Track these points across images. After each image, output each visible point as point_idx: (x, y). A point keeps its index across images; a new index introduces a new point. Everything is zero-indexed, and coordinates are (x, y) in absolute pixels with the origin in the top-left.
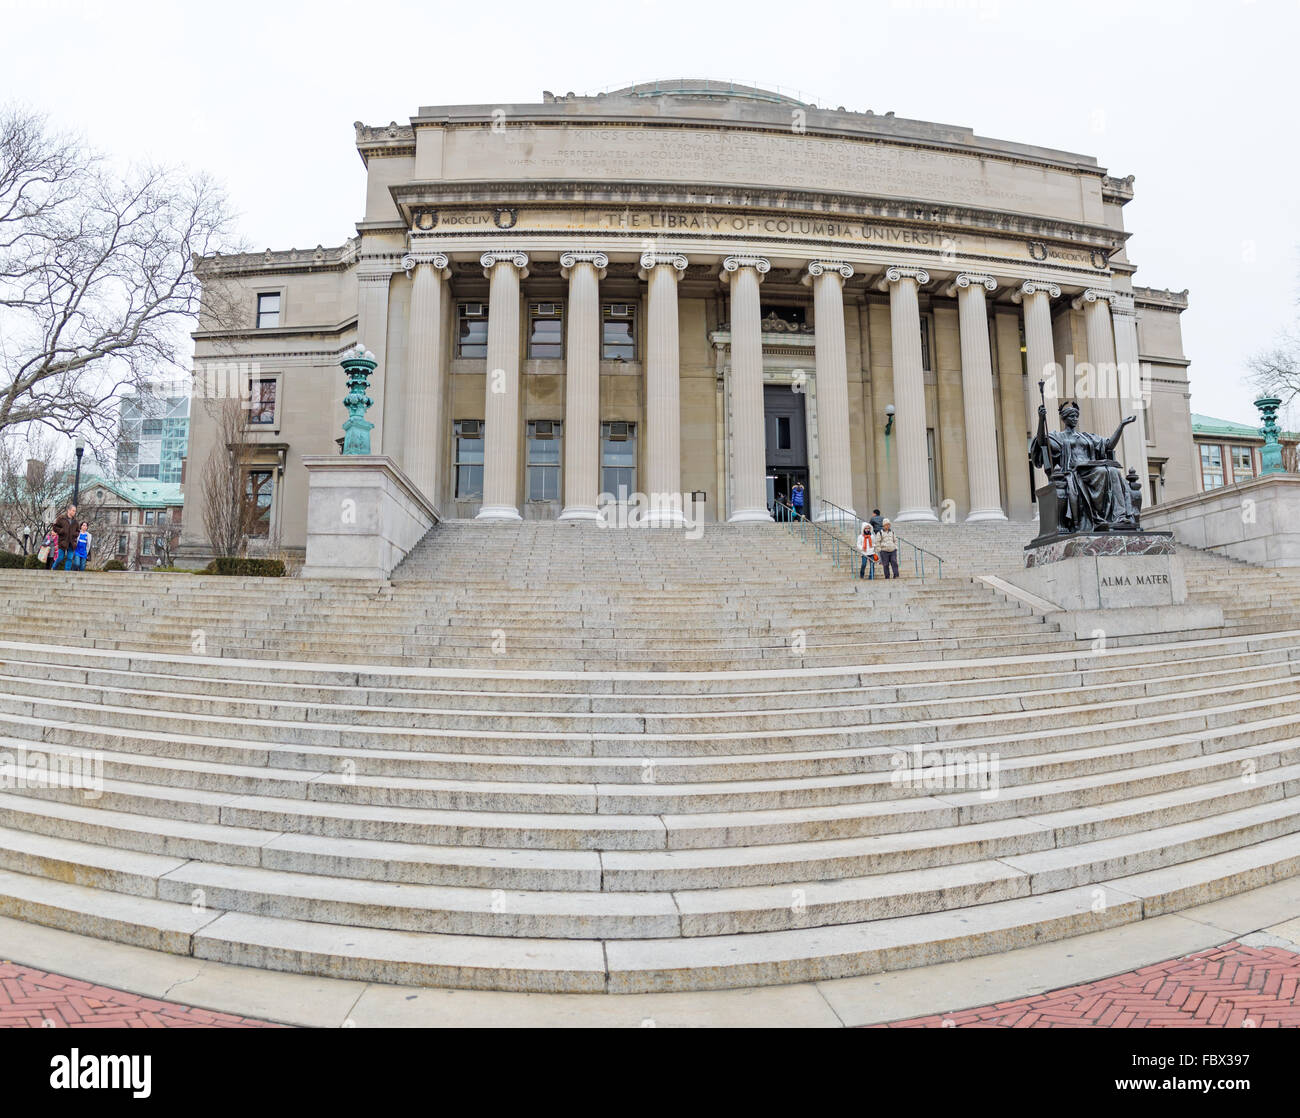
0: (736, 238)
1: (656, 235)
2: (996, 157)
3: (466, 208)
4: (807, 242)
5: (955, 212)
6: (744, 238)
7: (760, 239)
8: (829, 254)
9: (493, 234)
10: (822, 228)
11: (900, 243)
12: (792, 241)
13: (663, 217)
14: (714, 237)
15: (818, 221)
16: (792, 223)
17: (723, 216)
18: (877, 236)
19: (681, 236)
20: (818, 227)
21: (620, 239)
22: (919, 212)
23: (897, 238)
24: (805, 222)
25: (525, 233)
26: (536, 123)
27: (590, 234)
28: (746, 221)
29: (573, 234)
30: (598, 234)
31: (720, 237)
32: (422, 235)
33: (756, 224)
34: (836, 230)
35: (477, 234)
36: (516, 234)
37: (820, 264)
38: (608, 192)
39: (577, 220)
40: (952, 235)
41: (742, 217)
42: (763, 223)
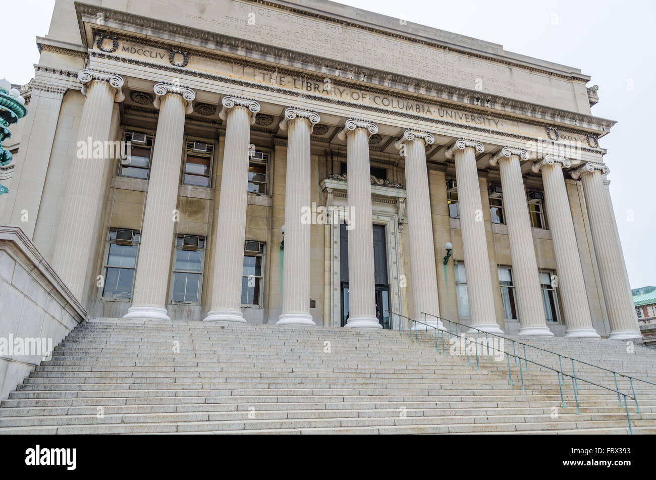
0: (355, 106)
1: (297, 94)
3: (144, 42)
4: (402, 115)
5: (501, 101)
6: (360, 107)
7: (371, 109)
8: (417, 125)
9: (167, 69)
10: (412, 106)
11: (463, 122)
12: (392, 113)
13: (303, 82)
14: (339, 103)
15: (409, 101)
16: (392, 100)
17: (345, 88)
18: (449, 117)
19: (315, 98)
20: (410, 105)
21: (270, 93)
22: (478, 99)
23: (461, 119)
24: (401, 101)
25: (194, 74)
27: (247, 84)
28: (361, 95)
29: (234, 82)
30: (254, 86)
31: (343, 103)
32: (101, 56)
33: (368, 97)
34: (421, 109)
35: (153, 66)
36: (187, 73)
37: (412, 132)
38: (264, 53)
39: (237, 72)
40: (497, 120)
41: (358, 91)
42: (372, 97)
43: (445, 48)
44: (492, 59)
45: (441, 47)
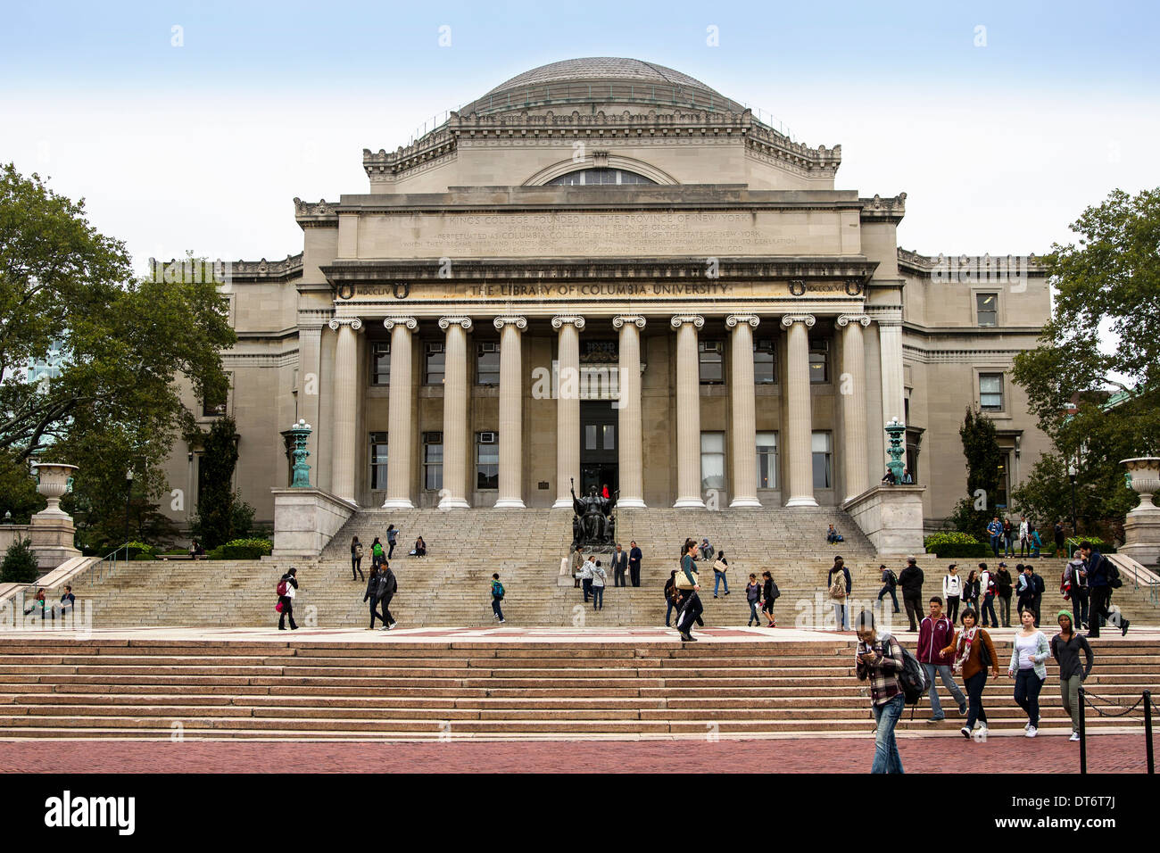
0: (561, 301)
1: (504, 302)
2: (765, 209)
3: (373, 283)
4: (612, 301)
6: (567, 301)
7: (578, 301)
8: (628, 309)
9: (392, 303)
10: (623, 289)
11: (683, 296)
12: (601, 301)
13: (510, 287)
14: (546, 302)
15: (621, 283)
16: (602, 287)
17: (551, 284)
18: (665, 292)
19: (521, 302)
20: (621, 288)
21: (479, 306)
22: (695, 270)
23: (680, 291)
24: (611, 285)
25: (414, 303)
26: (421, 211)
27: (459, 302)
28: (568, 288)
29: (447, 303)
30: (465, 302)
31: (550, 301)
32: (343, 303)
33: (576, 289)
34: (634, 290)
35: (382, 303)
36: (409, 303)
37: (622, 318)
38: (470, 272)
39: (450, 292)
40: (723, 286)
41: (565, 284)
42: (580, 288)
43: (668, 210)
44: (728, 209)
45: (664, 209)
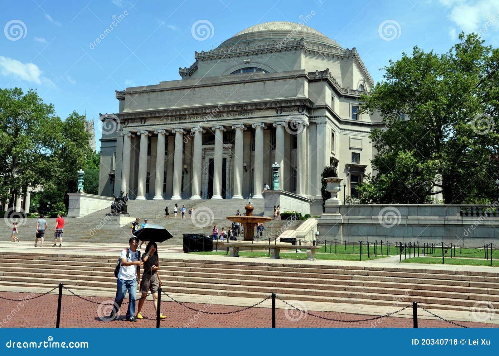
0: (194, 122)
1: (176, 123)
2: (268, 80)
3: (135, 119)
4: (212, 121)
5: (250, 105)
6: (197, 122)
7: (200, 122)
8: (217, 124)
11: (237, 117)
13: (178, 118)
14: (189, 122)
17: (192, 116)
18: (231, 116)
19: (181, 123)
21: (168, 125)
22: (240, 107)
23: (236, 115)
25: (147, 125)
26: (151, 92)
27: (161, 124)
28: (198, 117)
29: (157, 125)
30: (163, 124)
31: (191, 122)
32: (125, 127)
33: (200, 117)
35: (137, 126)
36: (145, 126)
37: (215, 127)
38: (165, 113)
39: (159, 120)
40: (252, 111)
43: (233, 84)
